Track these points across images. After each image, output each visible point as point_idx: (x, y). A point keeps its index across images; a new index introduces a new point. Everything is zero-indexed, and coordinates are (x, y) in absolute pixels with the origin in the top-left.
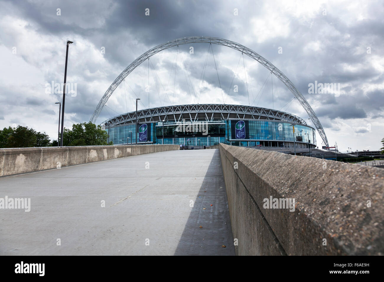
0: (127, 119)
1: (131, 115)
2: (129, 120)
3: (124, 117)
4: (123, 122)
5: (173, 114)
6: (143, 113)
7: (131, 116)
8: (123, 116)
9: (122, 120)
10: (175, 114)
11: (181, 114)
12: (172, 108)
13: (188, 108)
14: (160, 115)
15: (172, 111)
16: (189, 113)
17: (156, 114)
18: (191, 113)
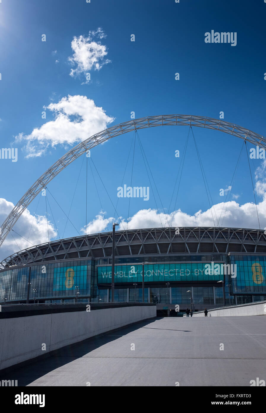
0: (48, 253)
1: (55, 246)
2: (50, 255)
3: (41, 250)
4: (40, 258)
6: (75, 244)
7: (54, 248)
8: (39, 248)
9: (39, 255)
10: (131, 246)
11: (141, 245)
12: (125, 235)
13: (154, 235)
14: (104, 246)
15: (126, 241)
16: (156, 243)
17: (98, 245)
18: (159, 243)
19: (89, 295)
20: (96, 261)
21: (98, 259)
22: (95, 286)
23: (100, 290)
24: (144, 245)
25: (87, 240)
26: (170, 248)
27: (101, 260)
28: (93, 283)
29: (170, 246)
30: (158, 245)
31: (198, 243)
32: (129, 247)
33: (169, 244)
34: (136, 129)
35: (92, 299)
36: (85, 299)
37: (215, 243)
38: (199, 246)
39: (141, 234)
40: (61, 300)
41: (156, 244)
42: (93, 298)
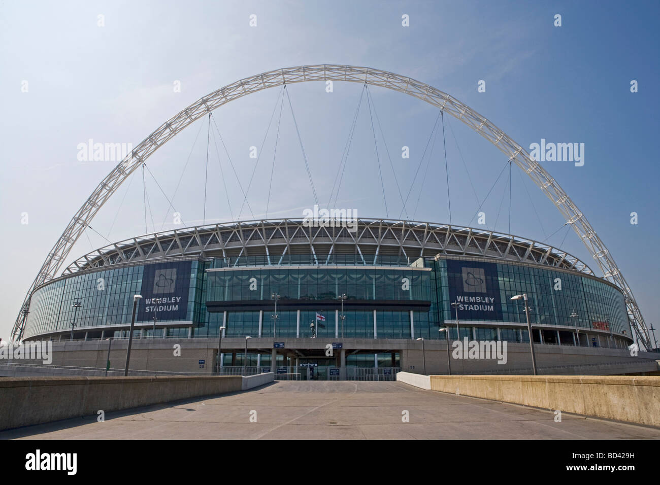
3: (125, 251)
5: (264, 247)
10: (269, 247)
11: (285, 246)
12: (261, 230)
13: (307, 232)
14: (226, 247)
15: (261, 239)
16: (309, 243)
17: (215, 244)
18: (315, 243)
19: (191, 322)
20: (206, 263)
21: (210, 260)
22: (202, 307)
23: (210, 313)
24: (290, 245)
25: (198, 236)
26: (333, 251)
27: (215, 261)
28: (200, 302)
29: (331, 249)
30: (312, 247)
31: (376, 246)
32: (265, 249)
33: (331, 245)
34: (284, 82)
35: (196, 329)
36: (184, 329)
37: (403, 247)
38: (378, 250)
39: (287, 229)
40: (142, 329)
41: (309, 245)
42: (198, 327)
